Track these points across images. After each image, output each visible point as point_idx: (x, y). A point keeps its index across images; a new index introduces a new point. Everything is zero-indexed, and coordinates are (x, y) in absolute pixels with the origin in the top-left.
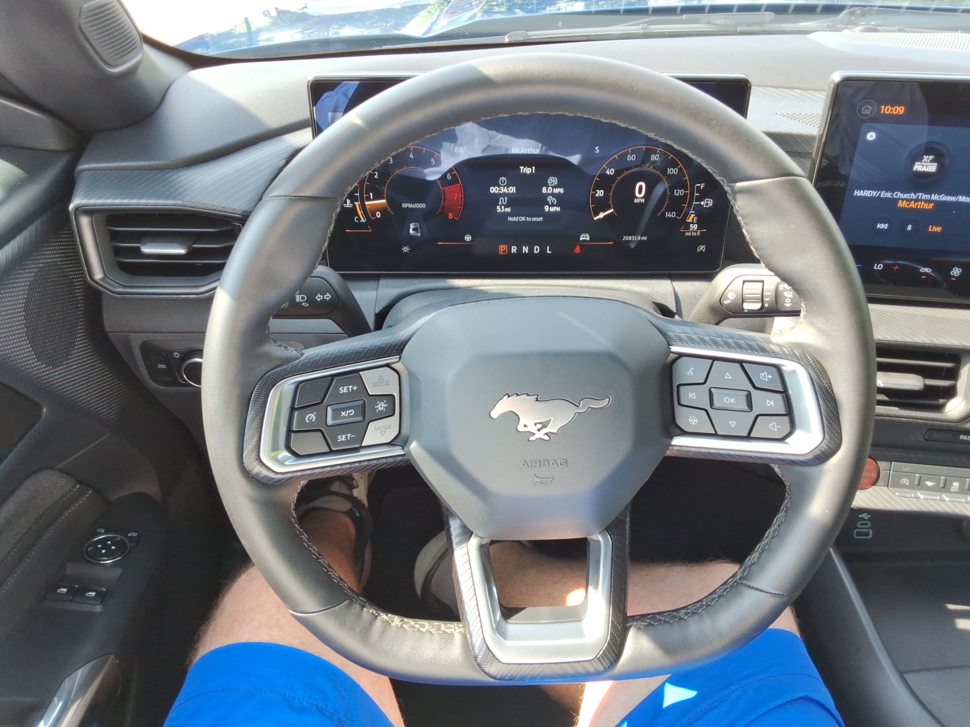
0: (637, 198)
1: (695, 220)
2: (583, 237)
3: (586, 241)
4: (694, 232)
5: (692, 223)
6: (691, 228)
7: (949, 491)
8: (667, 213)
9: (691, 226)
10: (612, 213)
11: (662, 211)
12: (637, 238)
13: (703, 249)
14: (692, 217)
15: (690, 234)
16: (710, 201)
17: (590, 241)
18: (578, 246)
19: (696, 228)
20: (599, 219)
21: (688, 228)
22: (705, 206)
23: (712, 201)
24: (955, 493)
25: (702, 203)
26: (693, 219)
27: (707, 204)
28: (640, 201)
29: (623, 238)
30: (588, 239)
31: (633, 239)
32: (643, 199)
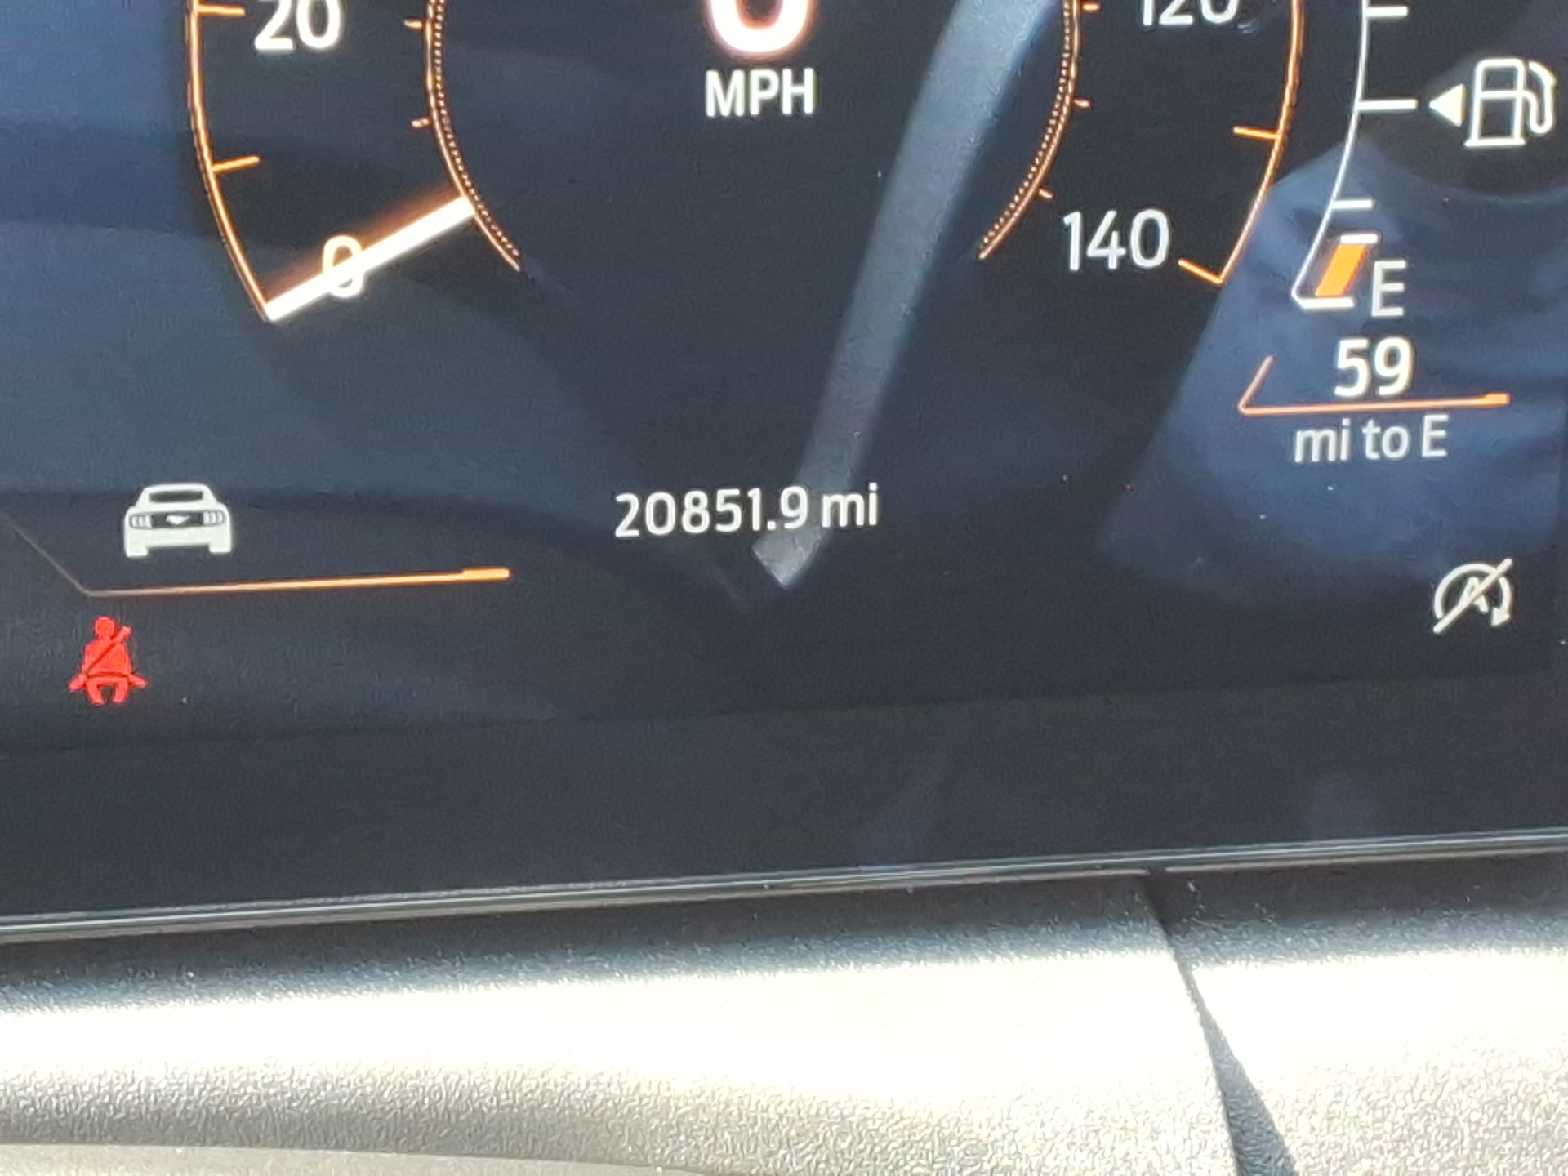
0: (728, 63)
1: (1379, 287)
2: (160, 521)
3: (194, 561)
4: (1386, 419)
6: (1349, 377)
8: (1074, 220)
9: (1343, 362)
10: (467, 234)
11: (1019, 204)
13: (1493, 595)
14: (1346, 268)
15: (1339, 447)
16: (1533, 84)
18: (105, 624)
19: (1403, 372)
20: (328, 308)
22: (1474, 141)
23: (1547, 79)
25: (1448, 105)
26: (1361, 286)
27: (1497, 119)
28: (770, 94)
29: (626, 507)
30: (219, 538)
31: (727, 518)
32: (798, 79)
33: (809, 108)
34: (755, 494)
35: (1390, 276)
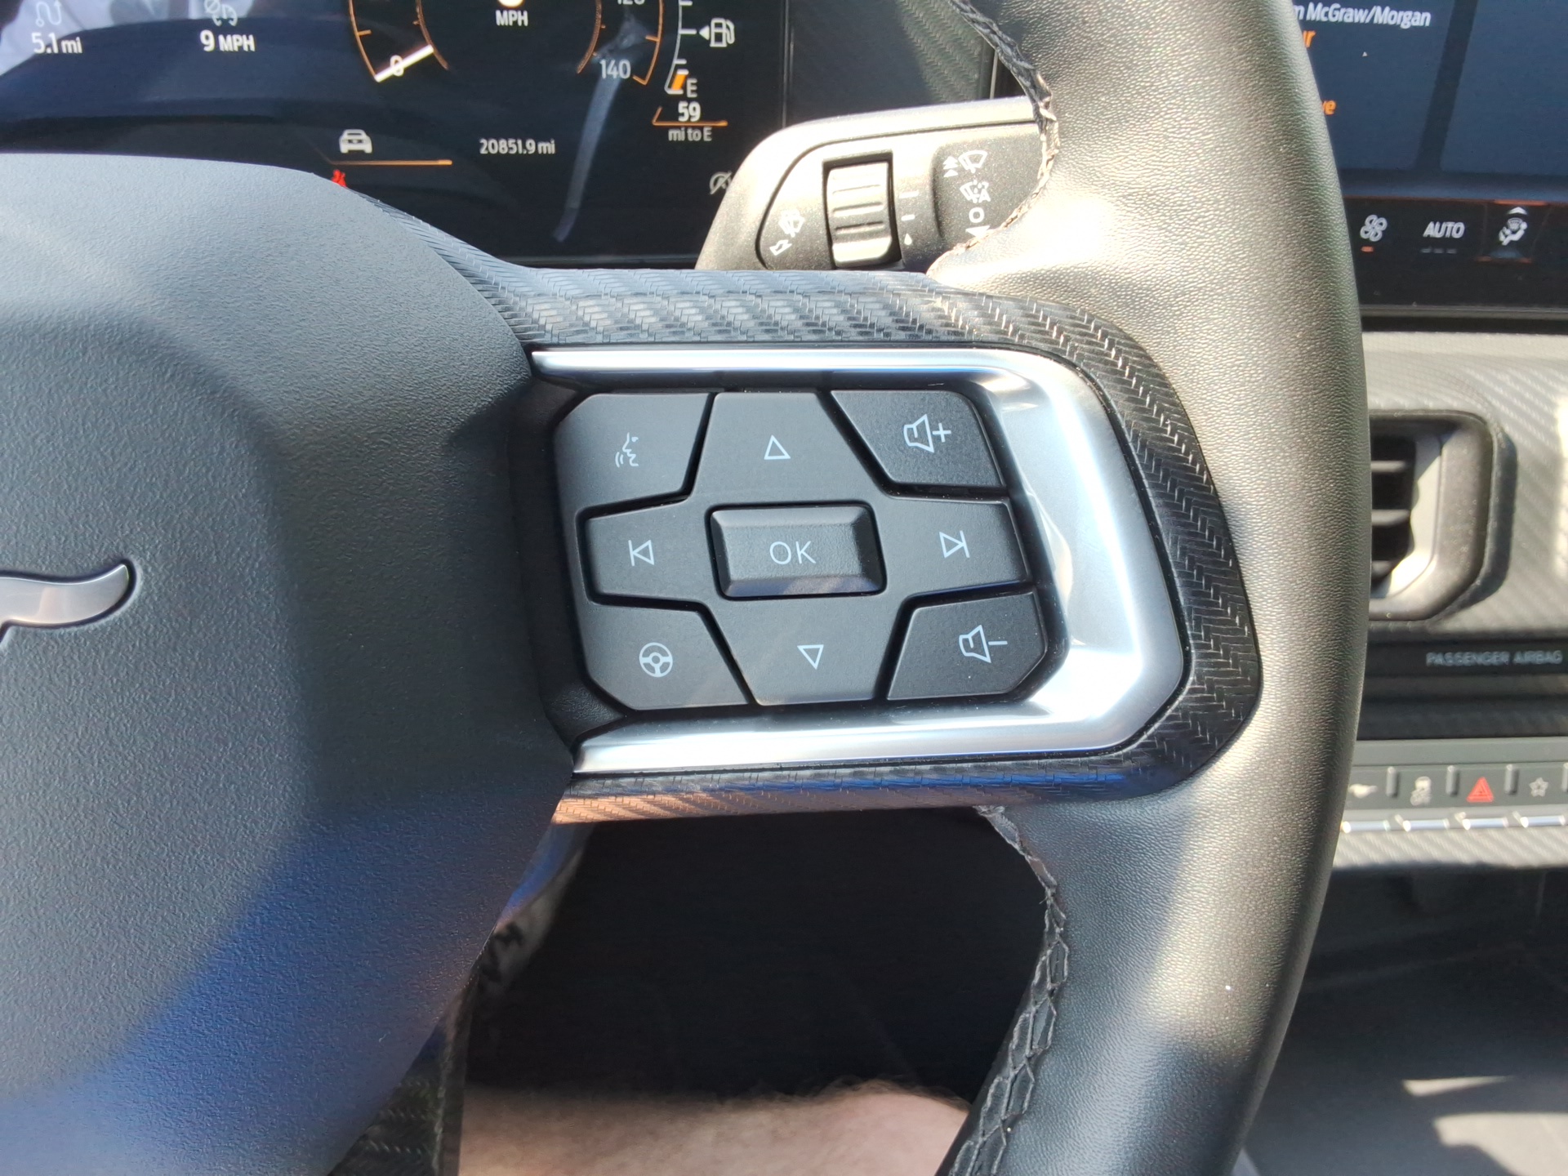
0: (503, 8)
1: (689, 87)
2: (350, 141)
3: (359, 155)
4: (694, 128)
5: (684, 97)
6: (683, 114)
7: (1407, 805)
8: (603, 61)
9: (681, 110)
10: (431, 58)
12: (524, 147)
13: (727, 183)
14: (680, 81)
15: (682, 137)
16: (728, 27)
17: (373, 156)
19: (698, 114)
20: (393, 78)
21: (675, 115)
22: (713, 44)
23: (732, 27)
24: (1422, 806)
25: (705, 33)
26: (684, 87)
27: (719, 38)
28: (515, 19)
29: (482, 144)
30: (367, 147)
31: (512, 148)
32: (522, 14)
33: (526, 23)
34: (520, 142)
35: (693, 84)
